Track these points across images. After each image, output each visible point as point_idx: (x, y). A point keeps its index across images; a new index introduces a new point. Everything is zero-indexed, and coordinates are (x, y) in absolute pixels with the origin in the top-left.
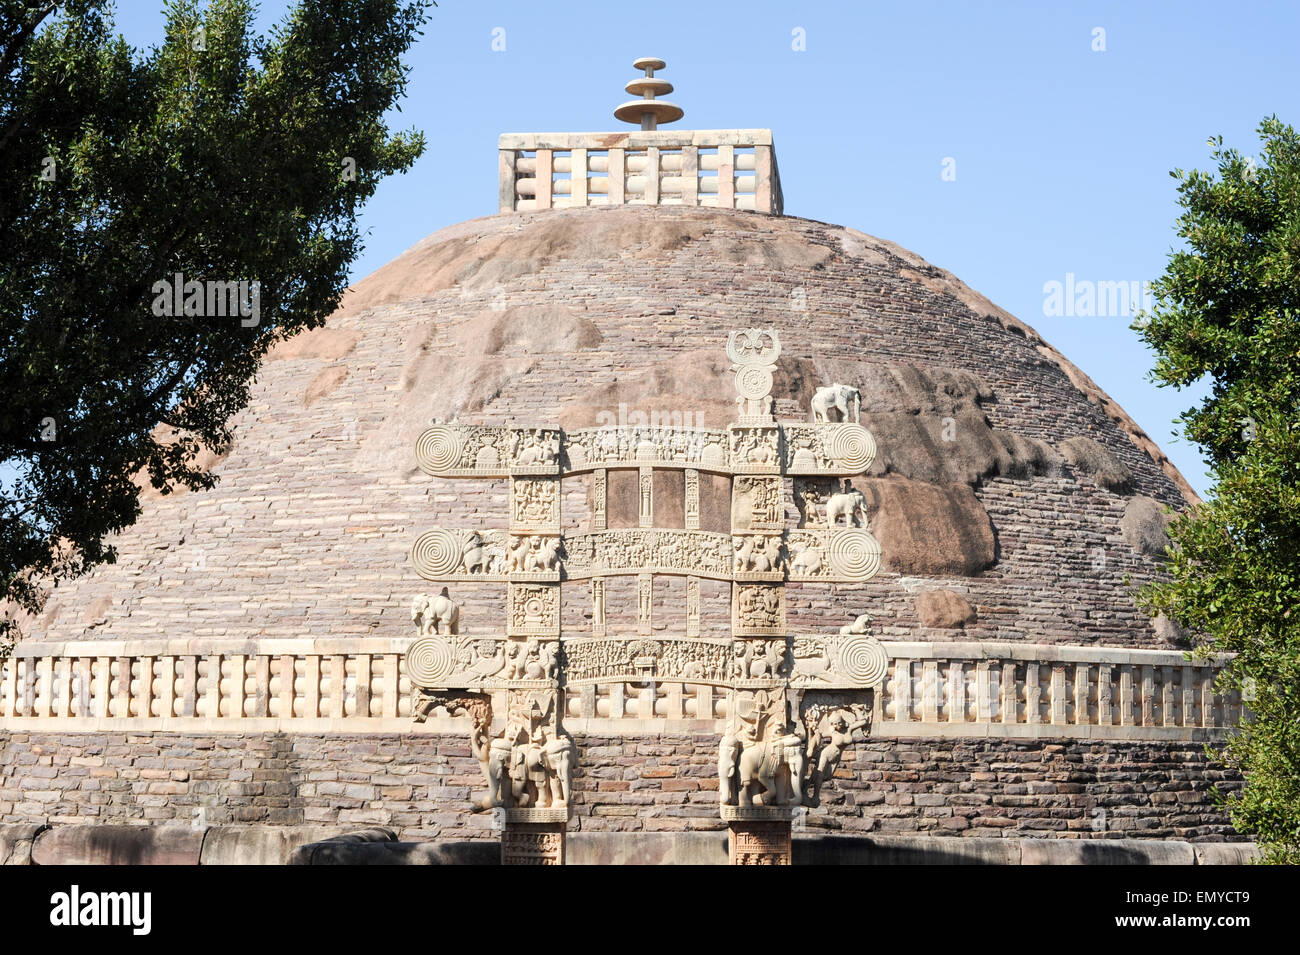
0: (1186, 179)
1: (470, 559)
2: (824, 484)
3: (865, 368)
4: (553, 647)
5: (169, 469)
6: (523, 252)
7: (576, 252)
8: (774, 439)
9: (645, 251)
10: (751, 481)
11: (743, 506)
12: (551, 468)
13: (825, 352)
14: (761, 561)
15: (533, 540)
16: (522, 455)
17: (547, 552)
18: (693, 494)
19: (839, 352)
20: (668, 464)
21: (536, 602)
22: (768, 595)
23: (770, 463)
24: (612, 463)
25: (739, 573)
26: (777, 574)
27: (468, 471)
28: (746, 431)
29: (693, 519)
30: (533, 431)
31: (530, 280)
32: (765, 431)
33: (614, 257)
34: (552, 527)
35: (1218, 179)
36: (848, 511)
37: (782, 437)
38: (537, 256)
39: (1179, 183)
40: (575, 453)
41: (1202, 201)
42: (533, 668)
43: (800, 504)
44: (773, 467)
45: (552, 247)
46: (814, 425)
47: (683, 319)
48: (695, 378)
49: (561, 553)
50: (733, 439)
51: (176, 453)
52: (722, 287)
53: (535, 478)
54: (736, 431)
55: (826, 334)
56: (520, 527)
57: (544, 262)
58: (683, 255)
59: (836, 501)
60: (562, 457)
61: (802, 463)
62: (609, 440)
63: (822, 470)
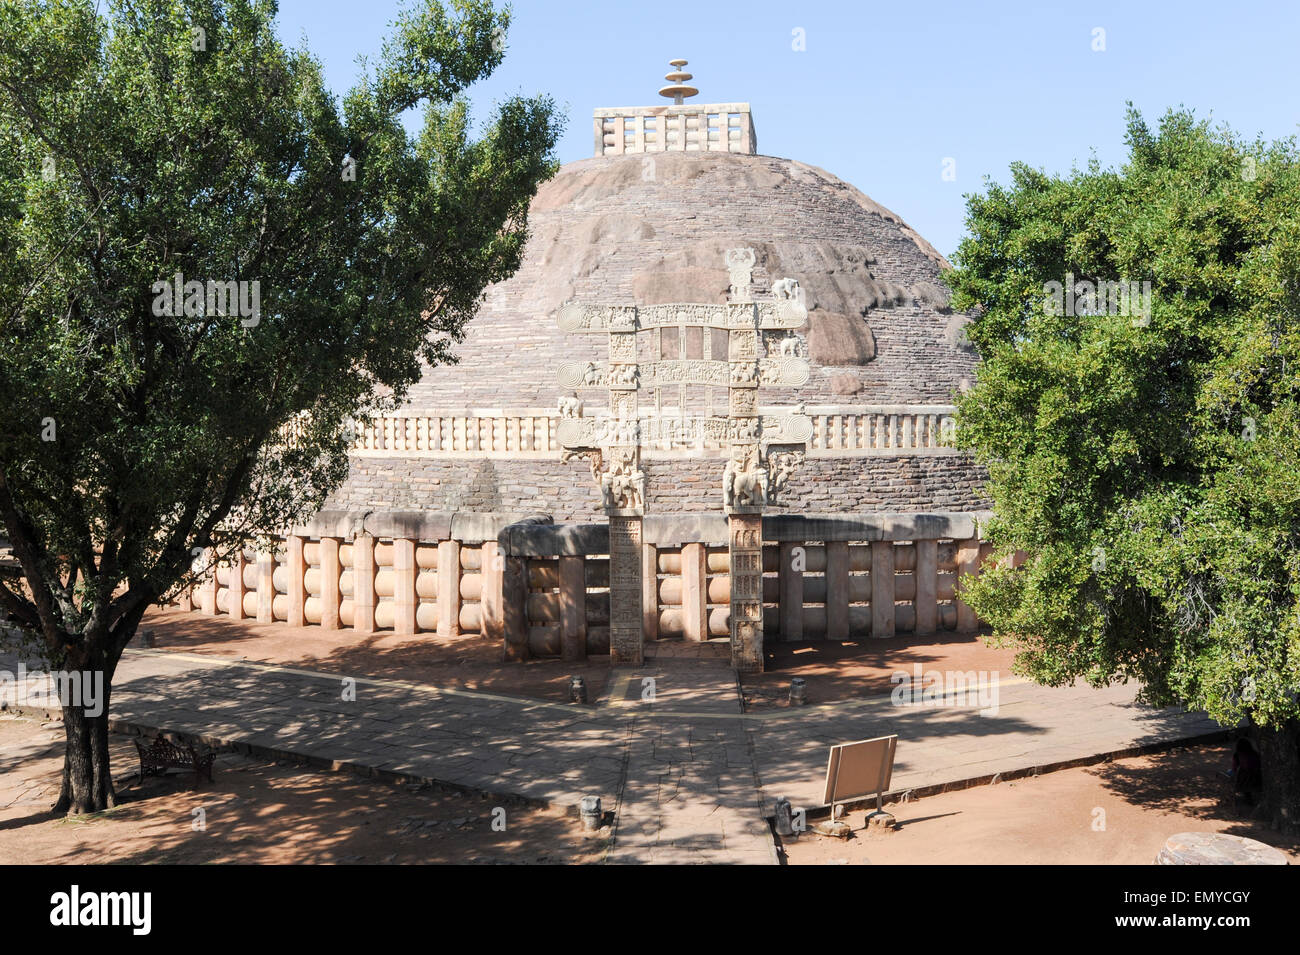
0: (971, 197)
1: (588, 378)
2: (779, 333)
3: (803, 248)
4: (634, 424)
5: (435, 354)
6: (609, 182)
7: (638, 182)
8: (751, 310)
9: (678, 181)
10: (739, 333)
11: (735, 346)
12: (631, 328)
13: (780, 238)
14: (745, 376)
15: (622, 367)
16: (615, 321)
17: (629, 373)
18: (708, 341)
19: (788, 238)
20: (694, 324)
21: (624, 400)
22: (749, 395)
23: (750, 323)
24: (663, 325)
25: (733, 383)
26: (754, 383)
27: (586, 331)
28: (736, 306)
29: (708, 354)
30: (620, 308)
31: (614, 199)
32: (747, 305)
34: (632, 360)
35: (987, 198)
36: (792, 348)
37: (756, 308)
38: (617, 184)
39: (966, 201)
40: (643, 318)
41: (979, 212)
42: (623, 435)
43: (766, 344)
44: (751, 325)
45: (625, 178)
46: (774, 301)
47: (700, 220)
49: (637, 373)
50: (729, 310)
51: (439, 346)
52: (722, 201)
53: (622, 333)
54: (731, 306)
55: (781, 227)
56: (614, 360)
57: (621, 188)
58: (699, 182)
59: (786, 342)
60: (636, 322)
61: (767, 323)
62: (662, 312)
63: (778, 326)
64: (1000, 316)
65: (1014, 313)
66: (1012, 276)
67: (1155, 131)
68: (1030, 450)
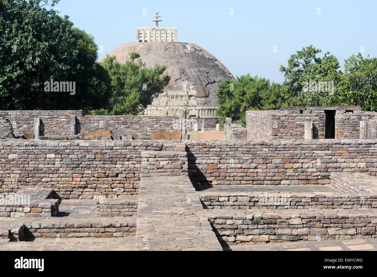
1: (158, 104)
3: (192, 69)
4: (166, 112)
6: (145, 51)
7: (152, 51)
9: (162, 51)
10: (185, 96)
12: (166, 95)
13: (187, 67)
14: (186, 104)
15: (164, 102)
17: (166, 103)
18: (179, 97)
19: (189, 67)
20: (177, 94)
21: (165, 108)
22: (186, 107)
24: (171, 94)
25: (184, 105)
26: (187, 105)
28: (184, 91)
29: (179, 100)
31: (146, 56)
32: (186, 91)
33: (158, 52)
34: (166, 100)
36: (194, 98)
38: (147, 52)
40: (168, 93)
42: (165, 114)
43: (189, 98)
44: (187, 94)
45: (149, 50)
46: (190, 90)
47: (168, 63)
48: (171, 72)
49: (167, 103)
52: (173, 57)
53: (164, 96)
55: (187, 64)
56: (163, 100)
57: (148, 53)
58: (167, 52)
59: (192, 98)
61: (189, 94)
62: (171, 92)
63: (191, 95)
64: (222, 100)
65: (224, 99)
66: (224, 95)
67: (240, 78)
68: (223, 116)
